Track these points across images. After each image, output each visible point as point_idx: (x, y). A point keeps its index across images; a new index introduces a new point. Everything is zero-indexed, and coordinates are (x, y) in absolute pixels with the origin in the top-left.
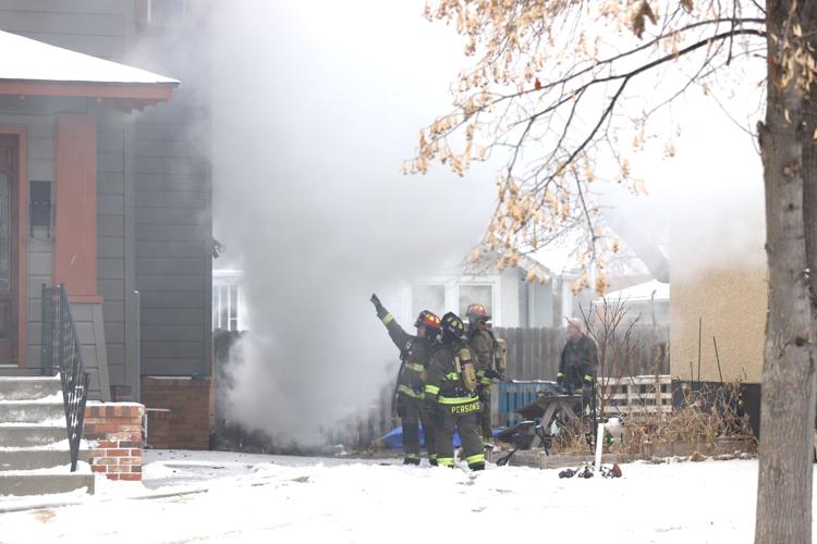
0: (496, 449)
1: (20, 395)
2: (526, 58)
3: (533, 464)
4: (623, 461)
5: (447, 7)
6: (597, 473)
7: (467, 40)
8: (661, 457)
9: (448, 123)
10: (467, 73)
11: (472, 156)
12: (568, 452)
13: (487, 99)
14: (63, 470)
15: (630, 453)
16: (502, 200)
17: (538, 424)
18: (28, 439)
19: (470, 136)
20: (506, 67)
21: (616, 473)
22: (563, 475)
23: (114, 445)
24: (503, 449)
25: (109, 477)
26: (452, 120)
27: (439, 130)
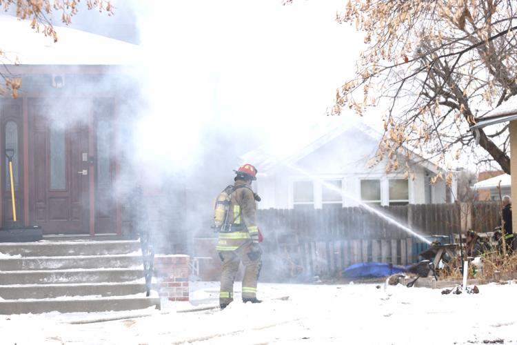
0: (407, 277)
1: (117, 251)
2: (401, 44)
3: (428, 286)
4: (482, 283)
5: (350, 15)
6: (464, 291)
7: (365, 34)
8: (505, 280)
9: (353, 84)
10: (365, 54)
11: (368, 104)
12: (449, 279)
13: (376, 70)
14: (142, 296)
15: (487, 278)
16: (386, 130)
17: (431, 261)
18: (122, 277)
19: (366, 92)
20: (390, 49)
21: (476, 291)
22: (444, 293)
23: (172, 280)
24: (411, 277)
25: (170, 299)
26: (355, 82)
27: (347, 89)
